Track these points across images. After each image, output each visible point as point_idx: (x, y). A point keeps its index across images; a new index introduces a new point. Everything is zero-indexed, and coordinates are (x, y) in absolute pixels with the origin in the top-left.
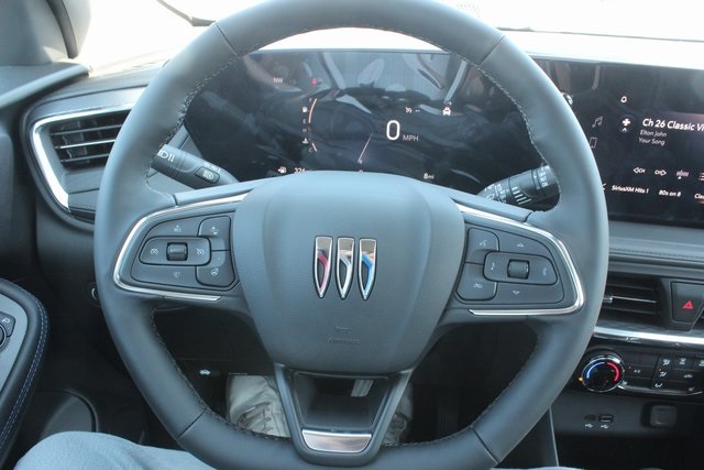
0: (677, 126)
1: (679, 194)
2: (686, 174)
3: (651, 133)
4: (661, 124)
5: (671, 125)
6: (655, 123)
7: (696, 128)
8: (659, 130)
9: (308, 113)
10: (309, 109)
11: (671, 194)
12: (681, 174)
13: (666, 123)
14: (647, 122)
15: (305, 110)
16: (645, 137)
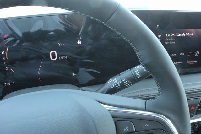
0: (179, 35)
1: (181, 62)
2: (183, 54)
3: (169, 39)
4: (173, 35)
5: (177, 35)
6: (171, 35)
7: (186, 35)
8: (173, 37)
9: (5, 54)
10: (5, 51)
11: (178, 63)
12: (181, 54)
13: (175, 34)
14: (168, 35)
15: (3, 53)
16: (167, 41)
